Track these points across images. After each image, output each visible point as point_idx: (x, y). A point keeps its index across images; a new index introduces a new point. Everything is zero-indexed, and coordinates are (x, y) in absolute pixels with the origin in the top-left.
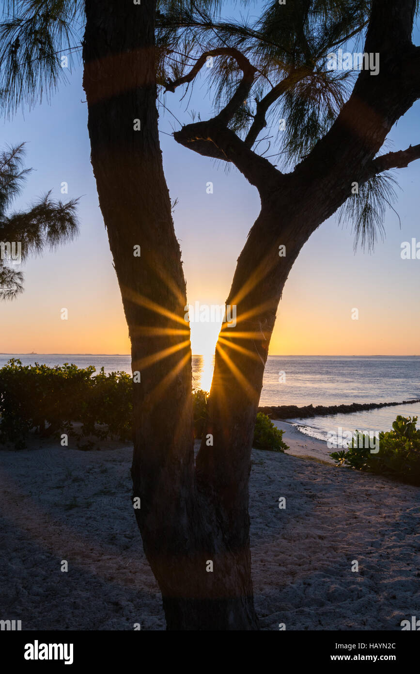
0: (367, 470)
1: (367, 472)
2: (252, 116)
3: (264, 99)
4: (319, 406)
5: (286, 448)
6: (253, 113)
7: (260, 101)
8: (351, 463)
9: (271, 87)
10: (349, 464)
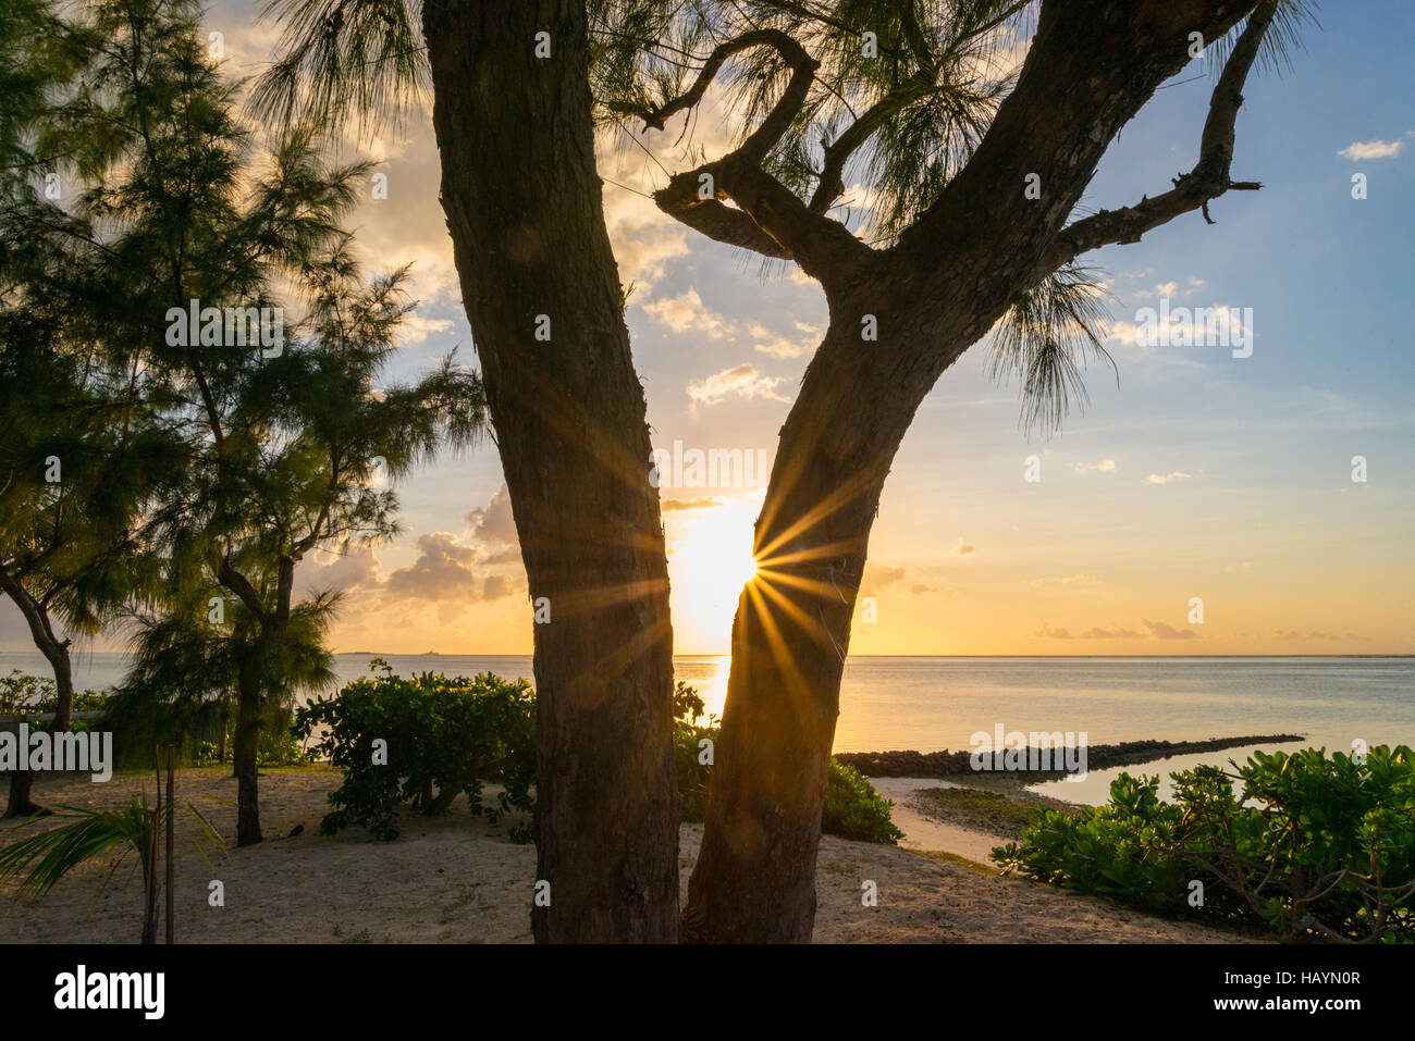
0: (1063, 884)
1: (1064, 887)
2: (814, 174)
3: (839, 141)
4: (961, 752)
5: (900, 835)
6: (817, 168)
7: (831, 145)
8: (1031, 867)
9: (852, 118)
10: (1028, 871)
